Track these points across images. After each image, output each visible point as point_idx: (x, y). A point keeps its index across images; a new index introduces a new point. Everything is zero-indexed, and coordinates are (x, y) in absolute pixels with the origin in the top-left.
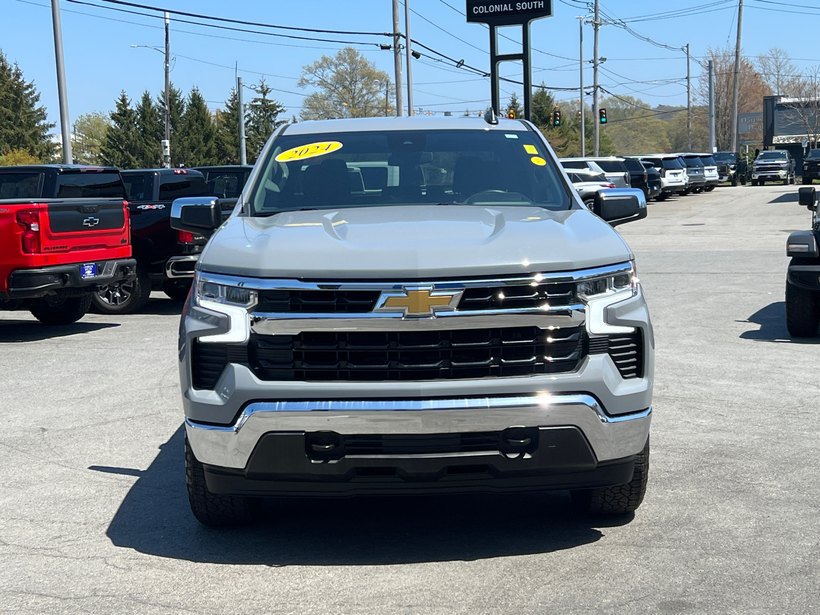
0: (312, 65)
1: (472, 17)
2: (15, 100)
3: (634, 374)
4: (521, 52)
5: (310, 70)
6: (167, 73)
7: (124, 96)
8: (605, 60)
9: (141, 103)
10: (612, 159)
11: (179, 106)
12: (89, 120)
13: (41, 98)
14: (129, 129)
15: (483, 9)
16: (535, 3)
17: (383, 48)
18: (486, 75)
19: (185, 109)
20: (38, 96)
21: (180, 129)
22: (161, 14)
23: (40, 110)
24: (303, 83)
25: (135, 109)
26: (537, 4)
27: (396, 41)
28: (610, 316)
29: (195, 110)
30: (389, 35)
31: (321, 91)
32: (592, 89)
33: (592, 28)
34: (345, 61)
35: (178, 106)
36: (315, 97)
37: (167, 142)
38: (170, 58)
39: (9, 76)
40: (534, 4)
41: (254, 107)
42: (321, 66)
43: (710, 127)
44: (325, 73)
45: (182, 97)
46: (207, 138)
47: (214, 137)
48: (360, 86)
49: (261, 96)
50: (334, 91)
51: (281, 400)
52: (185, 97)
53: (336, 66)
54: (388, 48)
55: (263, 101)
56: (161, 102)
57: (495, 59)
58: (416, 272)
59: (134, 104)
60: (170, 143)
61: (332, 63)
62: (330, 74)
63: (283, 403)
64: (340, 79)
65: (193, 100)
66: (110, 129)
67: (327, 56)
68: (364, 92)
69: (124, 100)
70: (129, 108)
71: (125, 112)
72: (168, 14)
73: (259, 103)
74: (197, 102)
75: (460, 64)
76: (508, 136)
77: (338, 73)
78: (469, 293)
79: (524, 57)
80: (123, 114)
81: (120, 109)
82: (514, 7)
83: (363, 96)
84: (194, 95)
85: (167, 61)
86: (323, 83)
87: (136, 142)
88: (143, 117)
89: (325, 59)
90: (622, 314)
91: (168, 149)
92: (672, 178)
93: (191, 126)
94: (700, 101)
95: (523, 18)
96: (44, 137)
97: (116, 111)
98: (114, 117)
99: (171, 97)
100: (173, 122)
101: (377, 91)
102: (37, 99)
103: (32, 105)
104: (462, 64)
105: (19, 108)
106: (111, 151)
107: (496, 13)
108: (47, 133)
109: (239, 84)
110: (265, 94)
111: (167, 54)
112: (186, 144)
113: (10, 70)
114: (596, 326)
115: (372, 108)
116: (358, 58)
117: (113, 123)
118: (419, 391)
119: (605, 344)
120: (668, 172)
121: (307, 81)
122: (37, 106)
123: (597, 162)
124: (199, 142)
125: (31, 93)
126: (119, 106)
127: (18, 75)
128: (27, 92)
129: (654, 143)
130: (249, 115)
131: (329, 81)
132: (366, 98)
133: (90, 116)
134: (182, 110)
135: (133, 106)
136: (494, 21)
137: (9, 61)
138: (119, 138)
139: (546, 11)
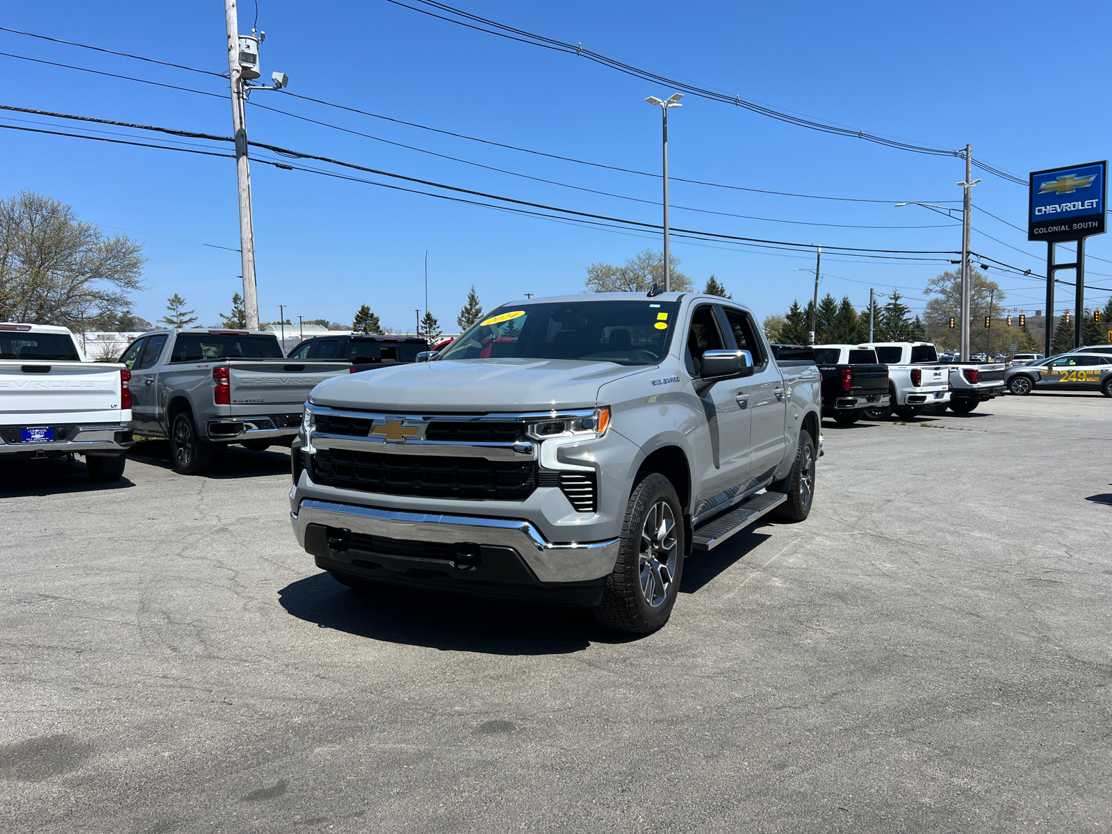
0: (935, 278)
1: (1032, 237)
3: (591, 509)
4: (1075, 262)
5: (934, 282)
7: (796, 303)
9: (807, 308)
12: (773, 320)
14: (797, 325)
15: (1043, 230)
16: (1090, 223)
17: (953, 262)
18: (1057, 281)
19: (837, 312)
24: (927, 291)
25: (803, 311)
26: (1092, 224)
27: (965, 258)
28: (562, 455)
29: (844, 311)
31: (942, 297)
35: (833, 309)
36: (936, 302)
37: (813, 333)
38: (820, 276)
39: (717, 291)
40: (1088, 224)
41: (887, 309)
42: (943, 279)
44: (945, 284)
45: (835, 303)
46: (852, 330)
47: (857, 330)
48: (973, 293)
49: (893, 301)
50: (951, 297)
52: (838, 302)
53: (955, 279)
54: (958, 262)
55: (895, 305)
56: (820, 306)
57: (1052, 268)
59: (803, 307)
61: (952, 276)
62: (949, 285)
65: (843, 305)
66: (785, 325)
67: (949, 272)
69: (795, 306)
70: (798, 311)
71: (796, 314)
72: (820, 249)
73: (892, 306)
74: (846, 305)
75: (1027, 273)
76: (651, 306)
77: (956, 284)
78: (434, 426)
79: (1079, 266)
80: (794, 315)
81: (792, 312)
82: (1070, 227)
84: (844, 302)
85: (817, 278)
86: (943, 291)
87: (801, 333)
88: (808, 317)
89: (947, 274)
90: (574, 454)
91: (813, 338)
93: (840, 322)
95: (1079, 236)
97: (790, 313)
98: (788, 317)
99: (828, 303)
100: (828, 320)
101: (987, 296)
104: (1030, 273)
106: (784, 340)
107: (1055, 233)
109: (871, 293)
110: (896, 300)
111: (817, 274)
112: (836, 334)
113: (718, 288)
114: (550, 462)
115: (982, 308)
116: (973, 273)
117: (786, 321)
119: (555, 479)
121: (931, 290)
124: (845, 333)
126: (792, 309)
127: (722, 291)
130: (883, 315)
131: (948, 290)
132: (976, 301)
133: (774, 317)
134: (835, 311)
135: (801, 310)
136: (1052, 239)
137: (718, 282)
138: (790, 331)
139: (1101, 229)
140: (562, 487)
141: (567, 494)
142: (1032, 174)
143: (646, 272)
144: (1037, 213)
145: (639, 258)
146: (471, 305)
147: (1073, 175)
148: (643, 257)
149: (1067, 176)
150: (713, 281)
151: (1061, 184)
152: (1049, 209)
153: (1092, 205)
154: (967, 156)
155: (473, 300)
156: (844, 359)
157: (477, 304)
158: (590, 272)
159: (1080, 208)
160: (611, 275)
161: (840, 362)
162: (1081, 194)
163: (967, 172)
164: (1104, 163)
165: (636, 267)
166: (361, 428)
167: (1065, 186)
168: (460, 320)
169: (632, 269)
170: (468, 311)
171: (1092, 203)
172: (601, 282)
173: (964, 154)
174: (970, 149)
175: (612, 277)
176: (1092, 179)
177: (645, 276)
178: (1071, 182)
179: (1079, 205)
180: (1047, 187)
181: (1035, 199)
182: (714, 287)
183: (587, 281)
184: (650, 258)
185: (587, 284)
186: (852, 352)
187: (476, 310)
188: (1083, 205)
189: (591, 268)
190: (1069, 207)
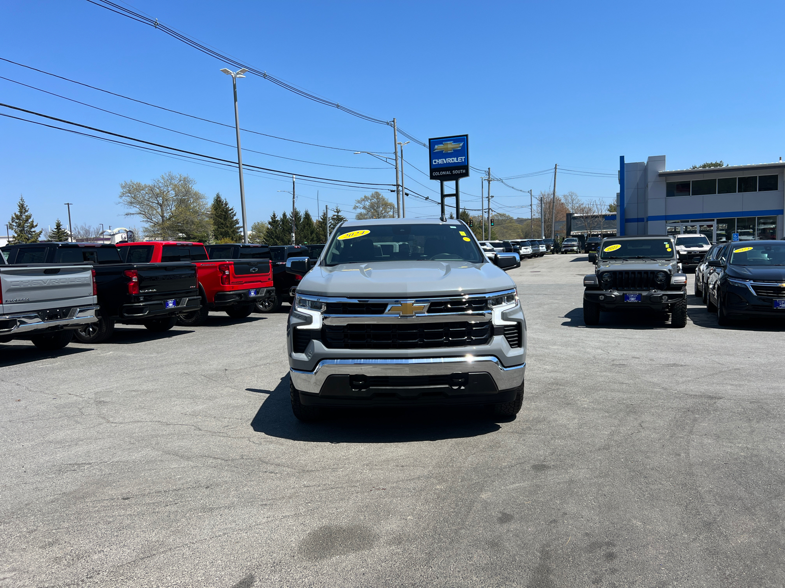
0: (359, 199)
1: (432, 177)
2: (225, 216)
3: (517, 346)
4: (455, 193)
5: (359, 202)
6: (294, 203)
7: (274, 214)
8: (493, 197)
9: (282, 217)
10: (497, 241)
11: (299, 219)
12: (258, 225)
13: (236, 215)
14: (276, 228)
15: (437, 174)
17: (392, 191)
18: (439, 203)
19: (302, 220)
20: (236, 214)
21: (299, 229)
22: (291, 176)
23: (236, 220)
24: (355, 208)
25: (279, 220)
26: (462, 171)
27: (397, 188)
28: (504, 316)
29: (307, 220)
30: (394, 185)
31: (363, 211)
32: (487, 210)
33: (487, 182)
34: (375, 198)
36: (361, 214)
37: (294, 235)
39: (222, 205)
40: (460, 171)
41: (333, 219)
42: (364, 200)
43: (541, 227)
45: (300, 214)
46: (312, 233)
47: (315, 232)
48: (381, 209)
49: (336, 214)
50: (369, 211)
51: (337, 359)
52: (302, 214)
53: (371, 200)
54: (394, 191)
55: (337, 216)
56: (291, 216)
57: (443, 196)
58: (406, 293)
59: (279, 217)
60: (295, 235)
61: (369, 198)
62: (367, 204)
63: (338, 360)
64: (372, 206)
65: (305, 215)
66: (268, 229)
67: (367, 195)
68: (383, 212)
69: (274, 216)
70: (276, 219)
71: (275, 221)
72: (294, 176)
73: (335, 217)
74: (307, 216)
75: (427, 198)
76: (451, 227)
77: (371, 203)
78: (433, 304)
79: (456, 195)
80: (274, 222)
81: (272, 219)
82: (451, 172)
83: (383, 214)
84: (306, 213)
85: (294, 198)
86: (364, 208)
87: (279, 234)
88: (283, 223)
89: (365, 197)
90: (510, 315)
91: (294, 238)
92: (525, 250)
93: (304, 227)
94: (537, 216)
95: (456, 178)
96: (238, 232)
97: (271, 220)
98: (270, 223)
99: (296, 214)
100: (296, 225)
101: (389, 211)
102: (235, 215)
103: (233, 218)
105: (227, 219)
106: (268, 238)
107: (443, 175)
108: (240, 230)
109: (326, 208)
110: (338, 213)
111: (294, 195)
112: (302, 235)
113: (223, 202)
114: (497, 321)
116: (381, 197)
117: (269, 226)
118: (407, 354)
119: (502, 330)
120: (523, 248)
121: (357, 207)
122: (235, 218)
123: (490, 243)
124: (308, 234)
125: (232, 212)
126: (272, 218)
127: (226, 204)
128: (230, 212)
129: (515, 235)
130: (331, 222)
131: (367, 207)
133: (259, 223)
134: (300, 220)
135: (278, 218)
136: (443, 179)
137: (223, 198)
138: (272, 233)
139: (466, 174)
140: (505, 335)
142: (430, 140)
143: (170, 189)
144: (434, 163)
145: (163, 178)
146: (21, 212)
147: (452, 142)
148: (166, 178)
149: (448, 142)
150: (218, 197)
151: (445, 147)
152: (440, 161)
153: (462, 160)
154: (394, 125)
155: (22, 207)
157: (26, 211)
158: (123, 187)
159: (456, 161)
160: (141, 190)
162: (456, 153)
163: (395, 135)
164: (467, 136)
165: (161, 185)
167: (448, 148)
168: (11, 225)
169: (158, 187)
170: (18, 217)
171: (462, 159)
172: (133, 196)
173: (392, 124)
174: (395, 121)
175: (142, 192)
176: (461, 144)
177: (169, 192)
178: (451, 146)
179: (455, 160)
180: (439, 148)
181: (433, 155)
182: (220, 201)
183: (120, 194)
184: (172, 178)
185: (121, 197)
187: (27, 216)
188: (457, 160)
189: (124, 185)
190: (450, 160)
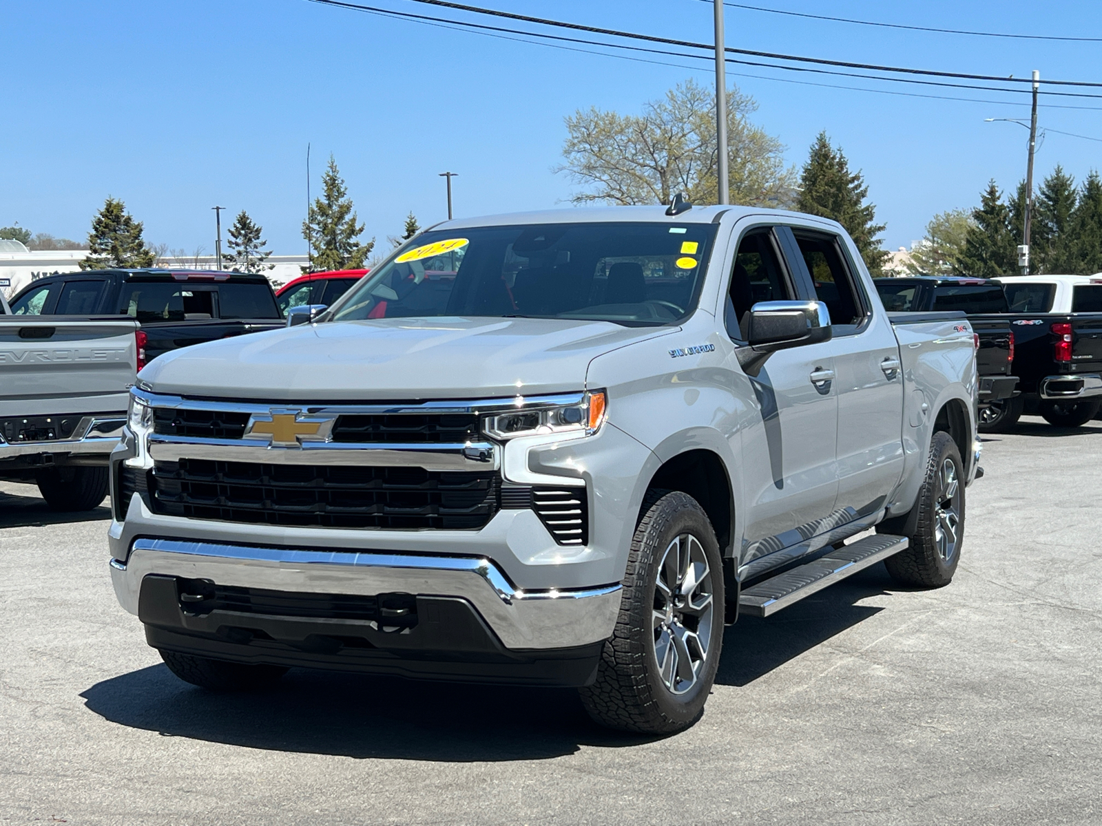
2: (836, 196)
3: (580, 541)
6: (1031, 154)
7: (992, 188)
9: (1016, 196)
11: (1070, 199)
12: (947, 221)
13: (868, 193)
14: (997, 231)
19: (1077, 204)
20: (865, 191)
21: (1067, 229)
23: (867, 209)
25: (1007, 203)
28: (536, 462)
29: (1091, 202)
35: (1068, 198)
37: (1026, 249)
38: (1037, 133)
39: (832, 165)
45: (1073, 188)
51: (159, 538)
52: (1078, 185)
56: (1043, 193)
58: (286, 392)
59: (1006, 198)
63: (161, 541)
65: (1089, 190)
66: (972, 232)
69: (992, 192)
70: (998, 203)
71: (993, 208)
76: (672, 230)
80: (990, 212)
81: (986, 205)
84: (1091, 183)
85: (1032, 138)
87: (1005, 248)
88: (1017, 215)
90: (551, 460)
91: (1026, 258)
93: (1083, 225)
96: (870, 244)
97: (981, 207)
98: (978, 216)
99: (1058, 188)
100: (1059, 221)
102: (863, 195)
103: (857, 202)
105: (841, 206)
106: (969, 261)
108: (874, 239)
111: (1033, 129)
113: (834, 158)
114: (517, 471)
117: (973, 223)
119: (527, 497)
122: (864, 203)
125: (856, 188)
126: (985, 200)
127: (842, 165)
128: (851, 186)
133: (949, 215)
134: (1073, 203)
135: (1004, 201)
137: (833, 147)
138: (982, 243)
140: (537, 509)
141: (543, 519)
143: (687, 127)
145: (673, 99)
146: (329, 197)
148: (680, 97)
150: (823, 145)
155: (333, 186)
156: (1063, 304)
157: (341, 194)
158: (574, 127)
160: (616, 133)
161: (1055, 310)
165: (665, 117)
166: (232, 426)
168: (309, 228)
169: (658, 122)
170: (323, 210)
172: (596, 149)
175: (618, 137)
177: (684, 135)
182: (826, 156)
183: (566, 145)
184: (693, 99)
185: (567, 152)
186: (1078, 290)
187: (341, 207)
189: (575, 120)
